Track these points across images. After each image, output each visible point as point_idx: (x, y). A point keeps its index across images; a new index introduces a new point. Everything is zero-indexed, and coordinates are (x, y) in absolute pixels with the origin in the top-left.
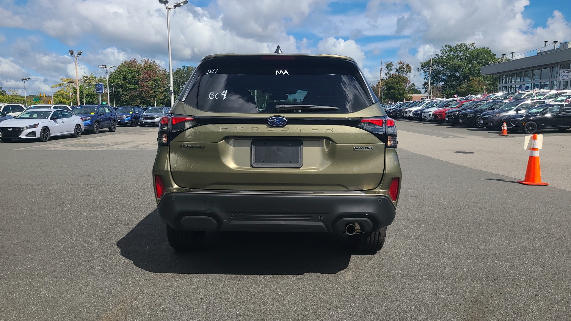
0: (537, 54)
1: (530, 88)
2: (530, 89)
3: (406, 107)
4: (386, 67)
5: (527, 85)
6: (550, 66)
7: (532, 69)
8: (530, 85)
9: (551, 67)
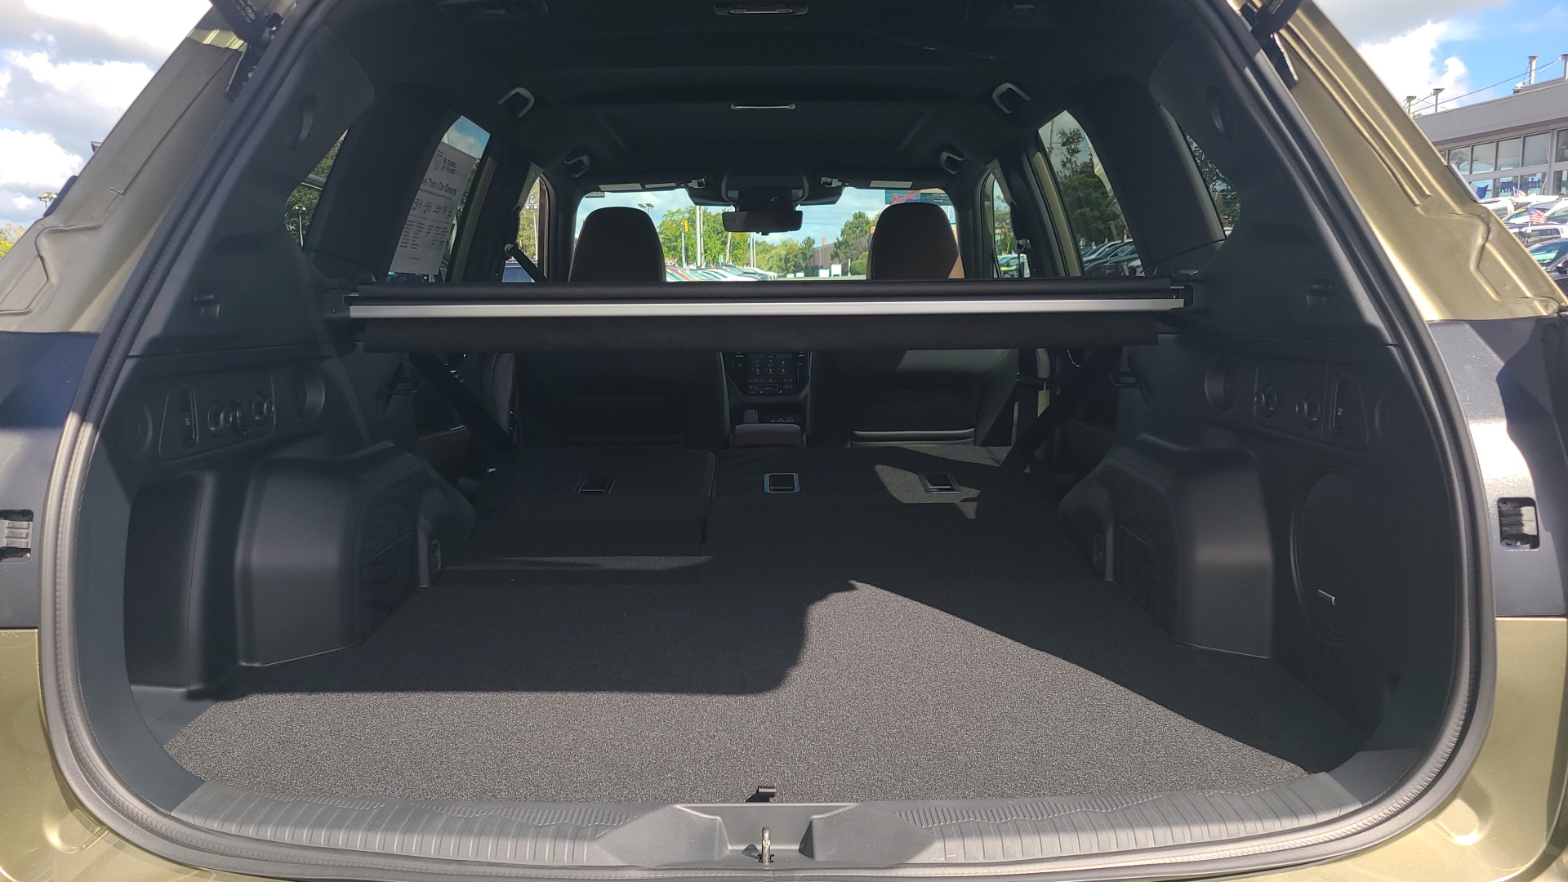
0: (1511, 93)
1: (1489, 194)
2: (1491, 195)
3: (1129, 257)
4: (1064, 144)
5: (1482, 184)
6: (1552, 127)
7: (1496, 137)
8: (1490, 183)
9: (1556, 132)
